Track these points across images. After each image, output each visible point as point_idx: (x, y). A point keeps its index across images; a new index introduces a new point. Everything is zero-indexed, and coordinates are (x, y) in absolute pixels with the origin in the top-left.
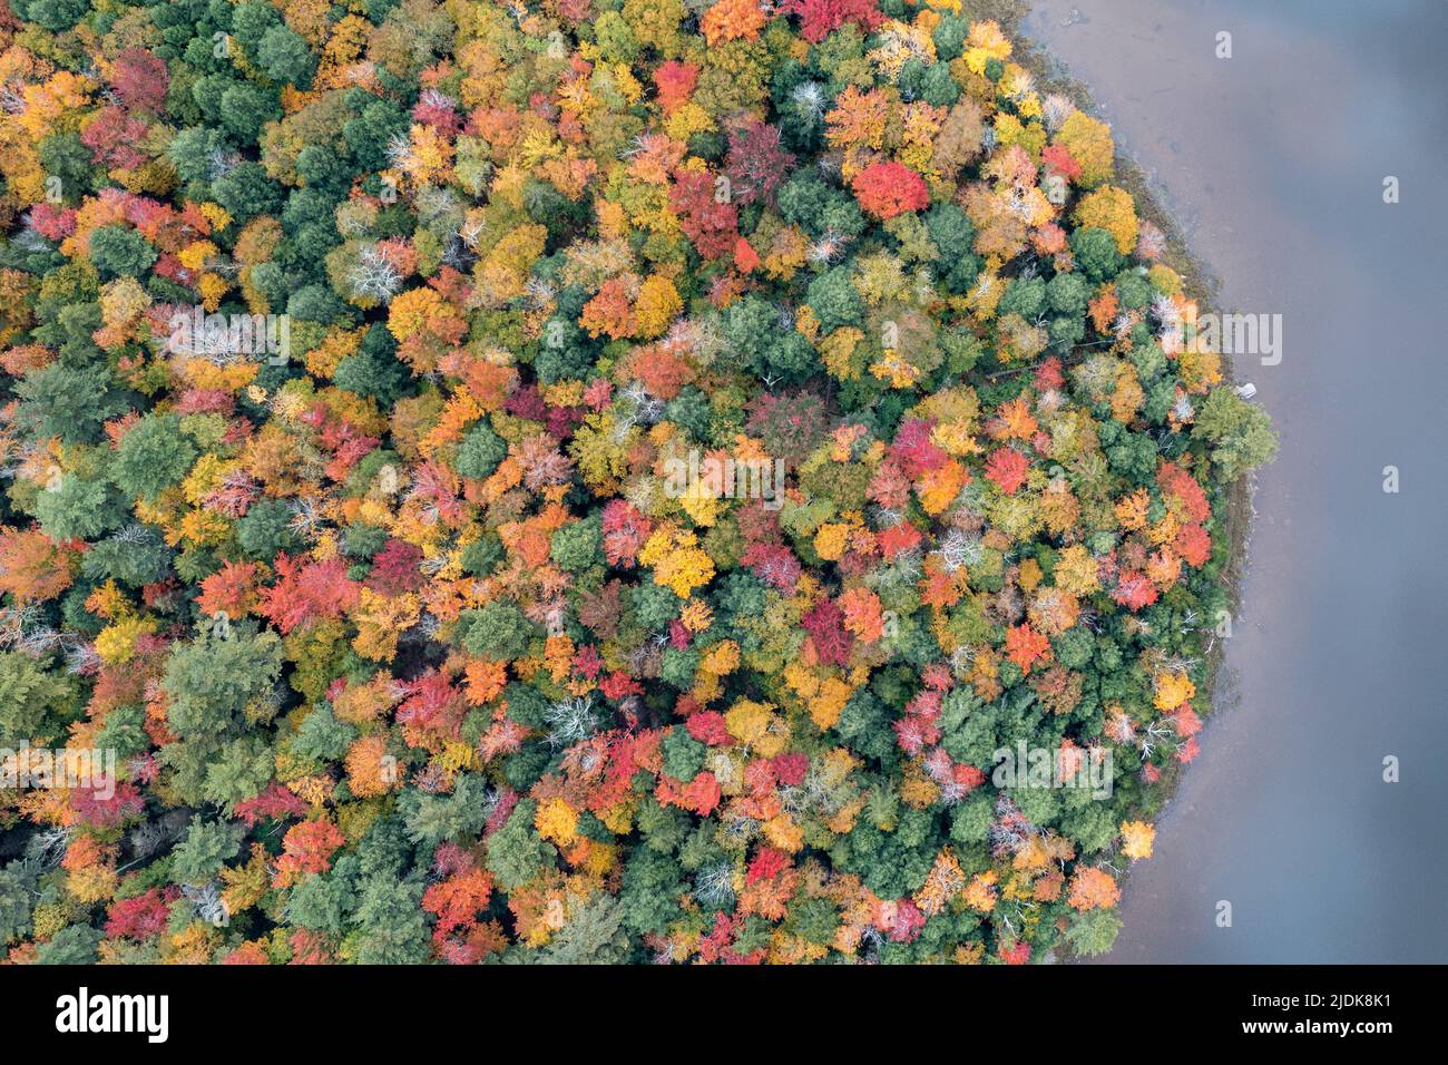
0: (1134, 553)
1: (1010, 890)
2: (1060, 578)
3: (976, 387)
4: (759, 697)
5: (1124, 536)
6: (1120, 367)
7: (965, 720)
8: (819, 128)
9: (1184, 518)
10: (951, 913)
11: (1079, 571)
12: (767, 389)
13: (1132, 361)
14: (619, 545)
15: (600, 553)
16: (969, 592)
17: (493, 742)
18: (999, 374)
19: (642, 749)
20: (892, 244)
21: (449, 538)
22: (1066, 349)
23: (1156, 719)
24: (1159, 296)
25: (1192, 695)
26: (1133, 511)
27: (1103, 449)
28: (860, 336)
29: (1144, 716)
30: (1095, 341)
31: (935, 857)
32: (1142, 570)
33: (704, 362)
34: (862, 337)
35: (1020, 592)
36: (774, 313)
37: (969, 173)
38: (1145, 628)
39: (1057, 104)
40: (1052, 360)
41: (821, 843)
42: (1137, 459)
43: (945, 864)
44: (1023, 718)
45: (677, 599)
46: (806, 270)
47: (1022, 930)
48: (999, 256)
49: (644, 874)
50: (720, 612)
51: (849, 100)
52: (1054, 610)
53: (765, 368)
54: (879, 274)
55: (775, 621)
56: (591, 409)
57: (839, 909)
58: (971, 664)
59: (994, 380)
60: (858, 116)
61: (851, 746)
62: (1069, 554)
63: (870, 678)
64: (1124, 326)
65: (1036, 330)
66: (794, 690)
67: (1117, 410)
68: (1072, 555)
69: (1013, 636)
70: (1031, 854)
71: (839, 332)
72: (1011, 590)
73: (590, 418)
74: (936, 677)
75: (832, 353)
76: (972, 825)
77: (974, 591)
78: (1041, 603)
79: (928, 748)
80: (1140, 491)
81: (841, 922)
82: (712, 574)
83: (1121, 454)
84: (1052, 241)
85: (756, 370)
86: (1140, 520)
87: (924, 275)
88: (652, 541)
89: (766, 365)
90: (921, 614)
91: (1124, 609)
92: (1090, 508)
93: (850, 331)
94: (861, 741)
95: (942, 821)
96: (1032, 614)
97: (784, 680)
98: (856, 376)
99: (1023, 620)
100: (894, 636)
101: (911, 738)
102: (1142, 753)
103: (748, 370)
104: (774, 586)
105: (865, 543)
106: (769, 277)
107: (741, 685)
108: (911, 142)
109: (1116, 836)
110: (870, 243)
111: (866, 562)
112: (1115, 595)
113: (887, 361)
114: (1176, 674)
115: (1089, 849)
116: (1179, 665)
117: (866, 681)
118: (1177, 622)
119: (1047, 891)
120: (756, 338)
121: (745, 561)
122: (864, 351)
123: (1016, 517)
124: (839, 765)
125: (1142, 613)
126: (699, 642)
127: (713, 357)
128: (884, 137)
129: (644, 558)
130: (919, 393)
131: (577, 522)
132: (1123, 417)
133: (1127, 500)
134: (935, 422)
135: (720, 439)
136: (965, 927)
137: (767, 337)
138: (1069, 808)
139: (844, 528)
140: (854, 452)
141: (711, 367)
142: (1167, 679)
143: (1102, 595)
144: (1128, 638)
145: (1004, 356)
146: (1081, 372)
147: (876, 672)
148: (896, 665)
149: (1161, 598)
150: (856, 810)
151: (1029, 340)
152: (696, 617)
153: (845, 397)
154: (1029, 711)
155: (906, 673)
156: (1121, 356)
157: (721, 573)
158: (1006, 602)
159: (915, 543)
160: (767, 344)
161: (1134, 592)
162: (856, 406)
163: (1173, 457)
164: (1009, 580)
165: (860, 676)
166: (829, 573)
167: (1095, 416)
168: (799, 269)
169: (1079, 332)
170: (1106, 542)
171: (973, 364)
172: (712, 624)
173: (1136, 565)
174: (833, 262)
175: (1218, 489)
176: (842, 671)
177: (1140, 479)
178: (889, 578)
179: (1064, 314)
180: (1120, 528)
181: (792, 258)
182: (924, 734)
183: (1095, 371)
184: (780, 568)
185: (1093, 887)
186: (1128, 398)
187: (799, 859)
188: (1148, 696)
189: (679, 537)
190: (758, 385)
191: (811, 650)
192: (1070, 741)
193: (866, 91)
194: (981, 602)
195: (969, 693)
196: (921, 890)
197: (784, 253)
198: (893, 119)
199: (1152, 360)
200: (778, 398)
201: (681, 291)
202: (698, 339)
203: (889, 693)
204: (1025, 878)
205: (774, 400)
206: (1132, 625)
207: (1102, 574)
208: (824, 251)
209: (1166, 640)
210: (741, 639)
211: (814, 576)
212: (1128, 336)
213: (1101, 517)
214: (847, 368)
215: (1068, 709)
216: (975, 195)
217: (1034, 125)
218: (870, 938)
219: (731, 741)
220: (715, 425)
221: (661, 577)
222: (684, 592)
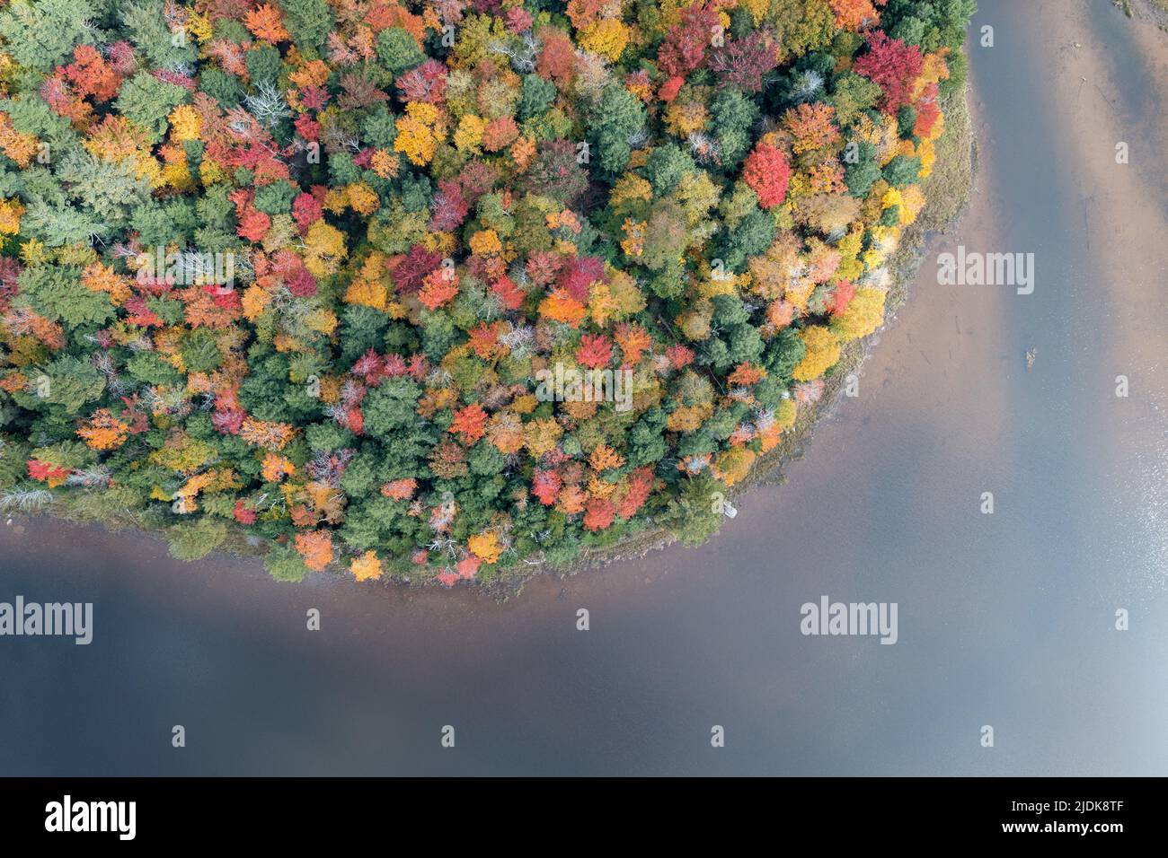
0: (574, 473)
1: (288, 488)
2: (532, 425)
3: (647, 309)
4: (351, 245)
5: (585, 461)
6: (708, 404)
7: (395, 399)
8: (792, 104)
9: (616, 499)
10: (252, 452)
11: (543, 439)
13: (715, 411)
14: (414, 83)
15: (401, 72)
16: (493, 364)
17: (223, 50)
18: (665, 323)
19: (271, 167)
20: (728, 192)
22: (704, 361)
23: (460, 542)
24: (772, 413)
25: (489, 562)
26: (605, 458)
27: (641, 417)
28: (648, 198)
29: (457, 532)
30: (720, 379)
31: (287, 423)
32: (564, 484)
33: (579, 87)
34: (648, 200)
35: (511, 400)
36: (638, 127)
37: (806, 231)
38: (522, 505)
39: (884, 278)
40: (691, 354)
41: (262, 335)
42: (645, 446)
43: (284, 431)
44: (415, 442)
45: (392, 143)
46: (681, 141)
47: (265, 510)
48: (752, 283)
49: (179, 210)
50: (397, 185)
51: (822, 112)
52: (506, 431)
53: (594, 139)
54: (702, 191)
55: (407, 226)
56: (506, 18)
57: (218, 368)
58: (438, 387)
59: (659, 322)
60: (813, 124)
61: (343, 325)
62: (552, 424)
63: (399, 320)
64: (739, 395)
65: (708, 328)
66: (364, 265)
67: (675, 416)
68: (551, 427)
69: (474, 409)
70: (322, 493)
71: (644, 181)
72: (509, 394)
73: (499, 21)
74: (417, 363)
75: (627, 184)
76: (322, 440)
77: (495, 369)
78: (506, 418)
79: (361, 378)
80: (622, 460)
81: (209, 373)
82: (423, 164)
83: (643, 434)
84: (781, 315)
85: (590, 134)
86: (599, 466)
87: (714, 227)
88: (427, 107)
90: (461, 335)
91: (530, 484)
92: (593, 425)
93: (649, 187)
94: (348, 331)
95: (312, 417)
96: (496, 417)
97: (368, 255)
98: (617, 212)
99: (490, 412)
100: (435, 325)
101: (365, 366)
102: (432, 543)
103: (586, 126)
104: (433, 213)
105: (494, 267)
106: (664, 118)
107: (352, 225)
108: (810, 175)
109: (361, 549)
110: (722, 179)
111: (481, 274)
112: (537, 470)
113: (638, 227)
114: (499, 544)
115: (341, 533)
116: (507, 541)
117: (395, 318)
118: (536, 527)
119: (299, 516)
120: (613, 120)
121: (441, 183)
122: (638, 206)
124: (325, 322)
125: (533, 499)
126: (366, 174)
128: (805, 152)
129: (411, 106)
130: (628, 267)
132: (670, 422)
133: (610, 452)
134: (607, 282)
135: (527, 128)
136: (247, 467)
137: (618, 130)
138: (364, 504)
139: (499, 246)
140: (559, 230)
141: (577, 96)
142: (492, 539)
143: (533, 463)
144: (510, 497)
145: (679, 321)
146: (692, 376)
147: (405, 322)
148: (417, 336)
149: (549, 508)
150: (295, 347)
151: (698, 326)
152: (384, 163)
154: (423, 444)
155: (414, 345)
156: (717, 403)
157: (426, 170)
158: (496, 395)
159: (511, 305)
160: (612, 131)
161: (545, 485)
162: (595, 222)
163: (658, 475)
164: (514, 389)
165: (396, 311)
166: (461, 255)
167: (663, 402)
169: (722, 363)
170: (573, 448)
171: (663, 297)
172: (385, 179)
173: (566, 478)
174: (695, 155)
175: (648, 519)
176: (396, 294)
177: (631, 456)
178: (475, 294)
179: (729, 346)
180: (588, 455)
181: (687, 125)
182: (372, 373)
183: (699, 388)
184: (450, 213)
185: (317, 551)
186: (686, 420)
187: (243, 323)
188: (475, 529)
189: (438, 126)
190: (579, 142)
191: (396, 261)
192: (414, 485)
193: (836, 123)
194: (489, 376)
195: (417, 393)
196: (257, 420)
197: (688, 120)
198: (821, 152)
199: (725, 426)
201: (624, 55)
202: (593, 74)
203: (394, 337)
204: (302, 497)
206: (521, 495)
207: (548, 456)
208: (699, 143)
209: (520, 524)
210: (384, 206)
211: (457, 247)
212: (733, 401)
213: (593, 436)
214: (619, 200)
215: (438, 473)
216: (791, 245)
217: (861, 266)
218: (205, 399)
219: (304, 232)
220: (534, 119)
221: (403, 124)
222: (400, 145)
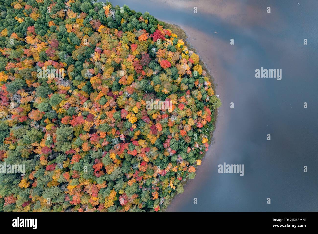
0: (200, 120)
1: (179, 169)
2: (189, 123)
3: (177, 94)
4: (143, 139)
5: (198, 117)
6: (199, 92)
7: (174, 143)
8: (155, 54)
9: (207, 115)
10: (171, 172)
11: (191, 122)
12: (146, 93)
13: (200, 91)
14: (123, 116)
15: (120, 117)
16: (175, 124)
17: (103, 144)
18: (181, 92)
19: (126, 146)
20: (165, 72)
21: (98, 114)
22: (191, 89)
23: (202, 144)
24: (205, 81)
25: (208, 141)
26: (200, 113)
27: (196, 104)
28: (160, 86)
29: (200, 144)
30: (195, 88)
31: (168, 164)
32: (201, 122)
33: (137, 89)
34: (161, 86)
35: (182, 125)
36: (147, 82)
37: (177, 62)
38: (201, 131)
39: (191, 52)
40: (189, 90)
41: (152, 161)
42: (201, 106)
43: (170, 165)
44: (182, 143)
45: (132, 124)
46: (152, 76)
47: (181, 175)
48: (181, 74)
49: (125, 164)
50: (138, 126)
51: (160, 51)
52: (187, 128)
53: (146, 90)
54: (163, 77)
55: (146, 128)
56: (120, 95)
57: (154, 171)
58: (175, 135)
60: (161, 53)
61: (157, 147)
62: (190, 119)
63: (160, 137)
64: (199, 86)
65: (186, 86)
66: (148, 138)
67: (198, 98)
69: (181, 131)
70: (183, 164)
71: (157, 85)
72: (181, 124)
73: (120, 97)
74: (169, 137)
75: (156, 88)
76: (174, 159)
77: (176, 125)
78: (185, 127)
79: (168, 147)
80: (201, 110)
81: (154, 173)
82: (137, 120)
83: (198, 105)
84: (189, 73)
85: (145, 90)
86: (201, 115)
87: (170, 77)
88: (128, 115)
89: (146, 89)
90: (168, 127)
91: (198, 128)
92: (193, 113)
93: (159, 85)
94: (158, 146)
95: (170, 158)
96: (184, 128)
97: (147, 137)
98: (159, 92)
99: (183, 129)
100: (164, 131)
101: (165, 146)
102: (200, 149)
103: (143, 90)
104: (146, 122)
105: (160, 116)
106: (147, 76)
107: (141, 137)
108: (169, 57)
109: (196, 161)
110: (162, 72)
111: (160, 119)
112: (196, 126)
113: (164, 90)
114: (205, 138)
115: (191, 163)
116: (206, 136)
117: (159, 137)
118: (206, 130)
119: (185, 169)
120: (145, 85)
121: (142, 119)
122: (161, 88)
123: (182, 114)
124: (154, 150)
125: (201, 129)
126: (135, 130)
127: (138, 88)
128: (165, 56)
129: (127, 118)
130: (169, 95)
131: (117, 112)
132: (199, 99)
133: (199, 112)
134: (171, 99)
135: (139, 100)
136: (172, 174)
137: (146, 85)
138: (188, 157)
139: (157, 114)
141: (138, 90)
142: (204, 139)
143: (195, 126)
144: (198, 132)
145: (182, 89)
146: (193, 92)
147: (161, 136)
148: (164, 135)
149: (203, 126)
150: (157, 156)
151: (185, 87)
152: (134, 126)
153: (158, 95)
154: (183, 142)
155: (165, 136)
156: (199, 90)
157: (138, 120)
158: (181, 126)
159: (167, 117)
160: (146, 87)
161: (199, 125)
162: (159, 96)
163: (206, 106)
164: (181, 123)
165: (158, 136)
166: (154, 121)
167: (195, 99)
168: (151, 75)
169: (193, 86)
170: (195, 118)
171: (177, 91)
172: (137, 128)
173: (200, 121)
174: (157, 75)
175: (213, 111)
176: (156, 135)
177: (201, 109)
178: (163, 122)
179: (191, 84)
180: (198, 116)
181: (150, 74)
182: (167, 145)
183: (195, 92)
184: (147, 120)
185: (192, 169)
186: (200, 97)
187: (148, 163)
188: (201, 141)
189: (132, 115)
190: (145, 93)
191: (151, 132)
192: (189, 147)
193: (162, 49)
194: (177, 126)
195: (174, 139)
196: (166, 168)
197: (149, 73)
198: (166, 54)
199: (203, 91)
200: (148, 94)
201: (134, 78)
202: (136, 85)
203: (162, 139)
204: (182, 168)
205: (147, 95)
206: (199, 130)
207: (195, 123)
208: (155, 73)
209: (204, 133)
210: (141, 130)
211: (152, 121)
212: (200, 87)
213: (195, 114)
214: (158, 90)
215: (189, 142)
216: (178, 65)
217: (187, 55)
218: (158, 175)
219: (139, 145)
220: (138, 98)
221: (129, 120)
222: (133, 123)
